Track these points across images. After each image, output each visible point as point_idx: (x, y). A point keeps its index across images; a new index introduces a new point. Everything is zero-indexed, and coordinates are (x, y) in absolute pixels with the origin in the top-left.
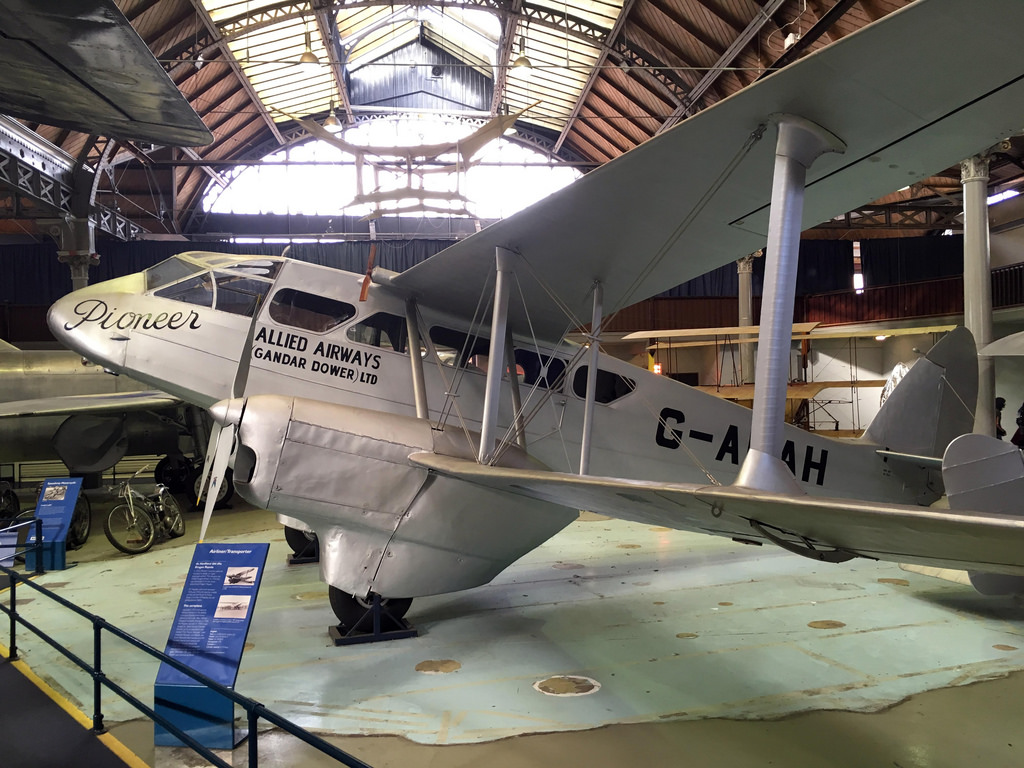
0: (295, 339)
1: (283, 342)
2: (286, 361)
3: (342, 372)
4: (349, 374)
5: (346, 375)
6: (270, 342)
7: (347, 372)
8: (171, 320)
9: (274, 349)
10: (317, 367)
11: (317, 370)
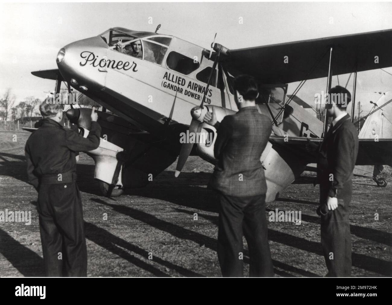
0: (180, 79)
1: (174, 80)
2: (175, 89)
3: (196, 96)
4: (198, 97)
5: (197, 97)
6: (169, 80)
7: (197, 96)
8: (124, 66)
9: (171, 83)
10: (187, 93)
11: (186, 95)
